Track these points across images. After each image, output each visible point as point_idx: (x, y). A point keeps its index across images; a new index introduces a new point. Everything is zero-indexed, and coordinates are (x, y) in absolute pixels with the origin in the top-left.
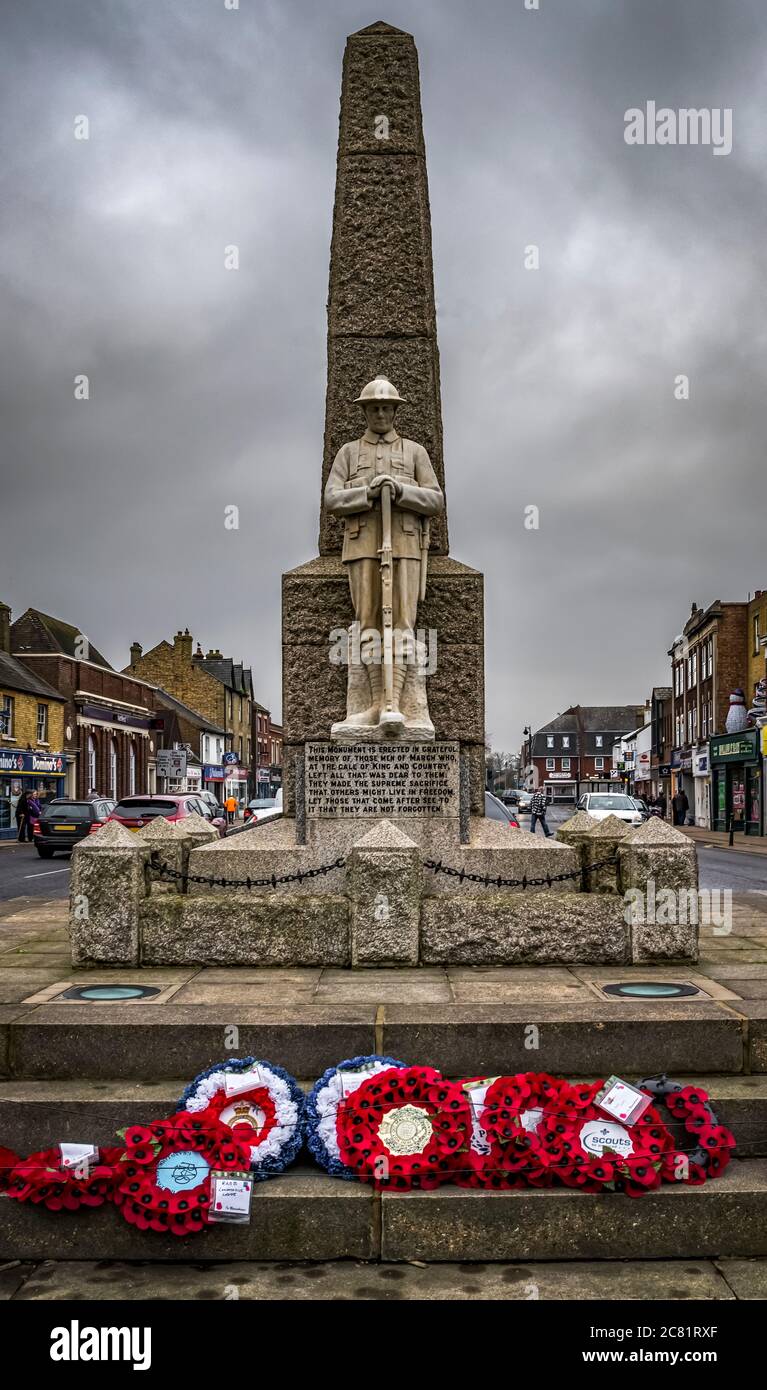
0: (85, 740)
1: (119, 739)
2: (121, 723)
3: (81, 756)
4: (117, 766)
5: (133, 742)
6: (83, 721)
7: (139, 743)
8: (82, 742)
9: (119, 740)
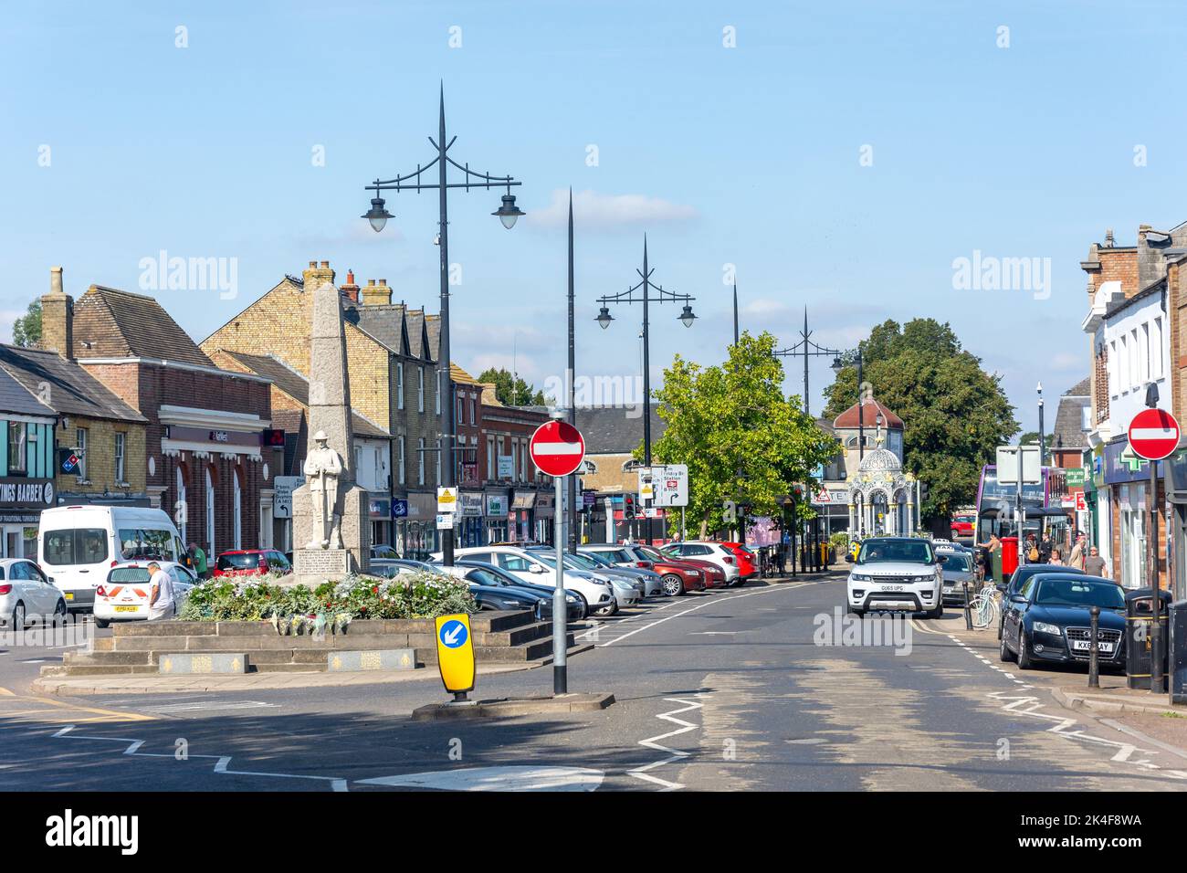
0: (173, 474)
1: (219, 466)
2: (222, 442)
3: (168, 496)
4: (216, 507)
5: (238, 468)
6: (170, 447)
7: (247, 468)
8: (169, 477)
9: (219, 468)
